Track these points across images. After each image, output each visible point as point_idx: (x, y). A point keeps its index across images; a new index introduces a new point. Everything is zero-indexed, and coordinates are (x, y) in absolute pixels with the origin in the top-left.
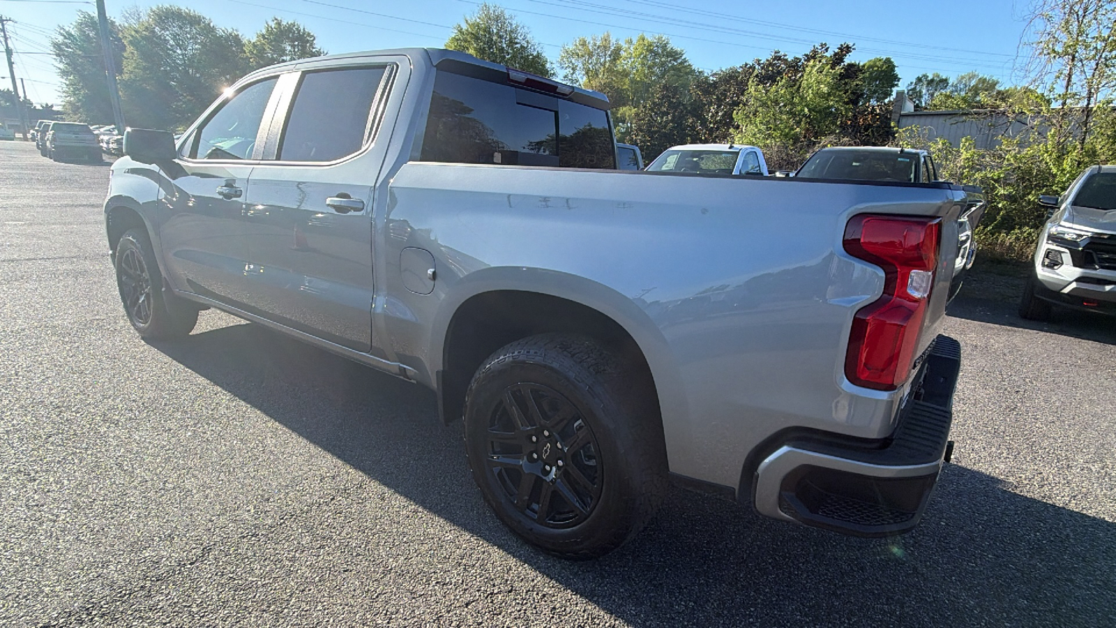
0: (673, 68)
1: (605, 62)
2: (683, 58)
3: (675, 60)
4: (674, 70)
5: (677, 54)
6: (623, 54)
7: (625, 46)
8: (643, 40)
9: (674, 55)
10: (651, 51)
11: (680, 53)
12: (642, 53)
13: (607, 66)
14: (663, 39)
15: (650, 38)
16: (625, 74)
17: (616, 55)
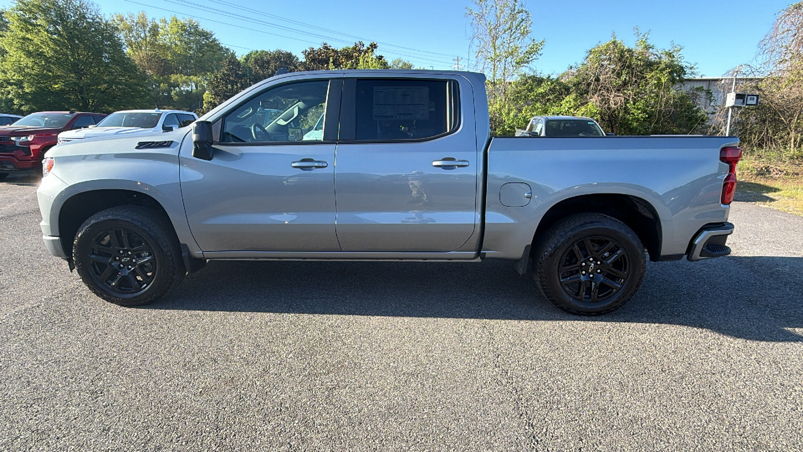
0: (206, 44)
1: (146, 36)
2: (213, 38)
3: (207, 39)
4: (208, 47)
5: (207, 34)
6: (161, 31)
7: (161, 25)
8: (176, 21)
9: (206, 35)
10: (186, 31)
11: (210, 34)
12: (178, 32)
13: (148, 39)
14: (194, 22)
15: (182, 20)
16: (165, 48)
17: (154, 31)
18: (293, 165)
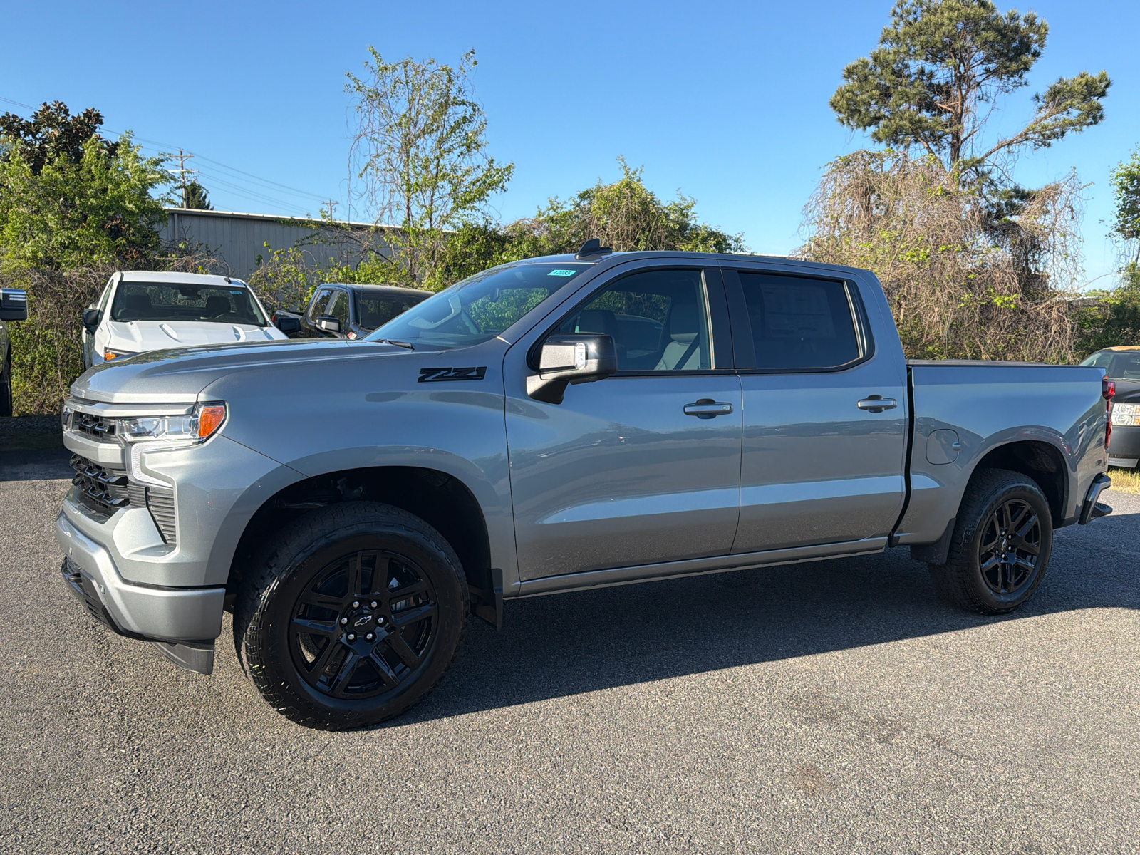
18: (687, 409)
